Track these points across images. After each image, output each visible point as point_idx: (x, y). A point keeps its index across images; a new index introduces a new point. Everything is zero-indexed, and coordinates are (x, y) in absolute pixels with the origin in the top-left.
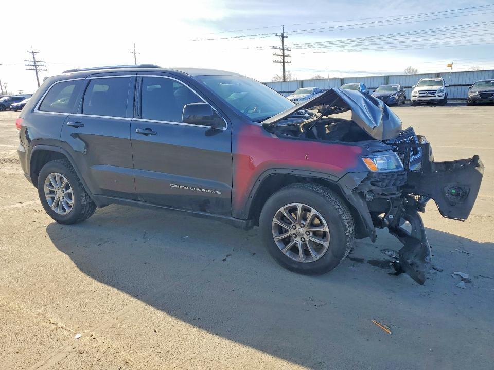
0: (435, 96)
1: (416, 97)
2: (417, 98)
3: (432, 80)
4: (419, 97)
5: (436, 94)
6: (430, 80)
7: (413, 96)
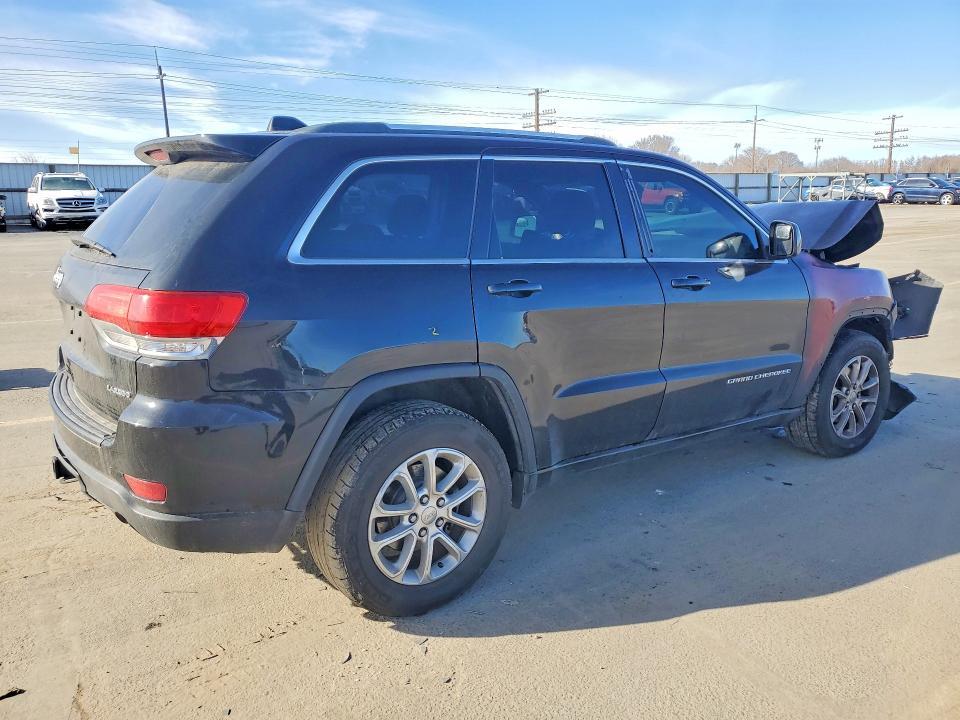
0: (93, 211)
1: (52, 211)
2: (55, 215)
3: (67, 179)
4: (60, 211)
5: (95, 207)
6: (64, 179)
7: (46, 210)
